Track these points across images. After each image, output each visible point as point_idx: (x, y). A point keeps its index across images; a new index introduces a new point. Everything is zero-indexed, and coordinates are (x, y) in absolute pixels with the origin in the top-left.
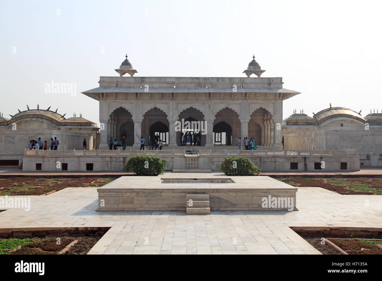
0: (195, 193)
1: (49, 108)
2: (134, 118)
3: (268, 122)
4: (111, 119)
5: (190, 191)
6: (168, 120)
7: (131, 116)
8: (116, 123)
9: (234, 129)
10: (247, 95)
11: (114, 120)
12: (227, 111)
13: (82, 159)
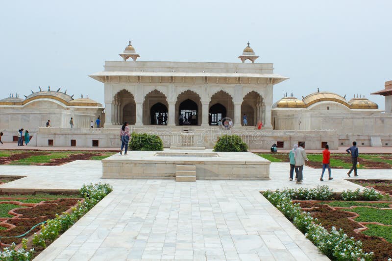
0: (184, 164)
1: (59, 90)
2: (136, 100)
3: (260, 105)
4: (115, 100)
5: (180, 163)
6: (167, 102)
7: (133, 97)
8: (120, 104)
9: (229, 110)
10: (241, 79)
11: (118, 101)
12: (222, 94)
13: (88, 136)
